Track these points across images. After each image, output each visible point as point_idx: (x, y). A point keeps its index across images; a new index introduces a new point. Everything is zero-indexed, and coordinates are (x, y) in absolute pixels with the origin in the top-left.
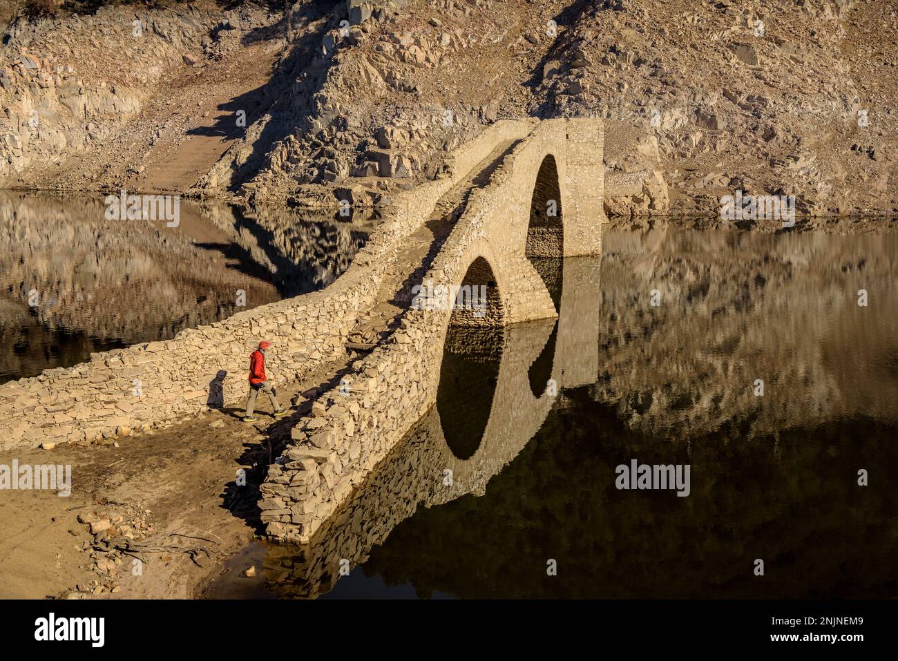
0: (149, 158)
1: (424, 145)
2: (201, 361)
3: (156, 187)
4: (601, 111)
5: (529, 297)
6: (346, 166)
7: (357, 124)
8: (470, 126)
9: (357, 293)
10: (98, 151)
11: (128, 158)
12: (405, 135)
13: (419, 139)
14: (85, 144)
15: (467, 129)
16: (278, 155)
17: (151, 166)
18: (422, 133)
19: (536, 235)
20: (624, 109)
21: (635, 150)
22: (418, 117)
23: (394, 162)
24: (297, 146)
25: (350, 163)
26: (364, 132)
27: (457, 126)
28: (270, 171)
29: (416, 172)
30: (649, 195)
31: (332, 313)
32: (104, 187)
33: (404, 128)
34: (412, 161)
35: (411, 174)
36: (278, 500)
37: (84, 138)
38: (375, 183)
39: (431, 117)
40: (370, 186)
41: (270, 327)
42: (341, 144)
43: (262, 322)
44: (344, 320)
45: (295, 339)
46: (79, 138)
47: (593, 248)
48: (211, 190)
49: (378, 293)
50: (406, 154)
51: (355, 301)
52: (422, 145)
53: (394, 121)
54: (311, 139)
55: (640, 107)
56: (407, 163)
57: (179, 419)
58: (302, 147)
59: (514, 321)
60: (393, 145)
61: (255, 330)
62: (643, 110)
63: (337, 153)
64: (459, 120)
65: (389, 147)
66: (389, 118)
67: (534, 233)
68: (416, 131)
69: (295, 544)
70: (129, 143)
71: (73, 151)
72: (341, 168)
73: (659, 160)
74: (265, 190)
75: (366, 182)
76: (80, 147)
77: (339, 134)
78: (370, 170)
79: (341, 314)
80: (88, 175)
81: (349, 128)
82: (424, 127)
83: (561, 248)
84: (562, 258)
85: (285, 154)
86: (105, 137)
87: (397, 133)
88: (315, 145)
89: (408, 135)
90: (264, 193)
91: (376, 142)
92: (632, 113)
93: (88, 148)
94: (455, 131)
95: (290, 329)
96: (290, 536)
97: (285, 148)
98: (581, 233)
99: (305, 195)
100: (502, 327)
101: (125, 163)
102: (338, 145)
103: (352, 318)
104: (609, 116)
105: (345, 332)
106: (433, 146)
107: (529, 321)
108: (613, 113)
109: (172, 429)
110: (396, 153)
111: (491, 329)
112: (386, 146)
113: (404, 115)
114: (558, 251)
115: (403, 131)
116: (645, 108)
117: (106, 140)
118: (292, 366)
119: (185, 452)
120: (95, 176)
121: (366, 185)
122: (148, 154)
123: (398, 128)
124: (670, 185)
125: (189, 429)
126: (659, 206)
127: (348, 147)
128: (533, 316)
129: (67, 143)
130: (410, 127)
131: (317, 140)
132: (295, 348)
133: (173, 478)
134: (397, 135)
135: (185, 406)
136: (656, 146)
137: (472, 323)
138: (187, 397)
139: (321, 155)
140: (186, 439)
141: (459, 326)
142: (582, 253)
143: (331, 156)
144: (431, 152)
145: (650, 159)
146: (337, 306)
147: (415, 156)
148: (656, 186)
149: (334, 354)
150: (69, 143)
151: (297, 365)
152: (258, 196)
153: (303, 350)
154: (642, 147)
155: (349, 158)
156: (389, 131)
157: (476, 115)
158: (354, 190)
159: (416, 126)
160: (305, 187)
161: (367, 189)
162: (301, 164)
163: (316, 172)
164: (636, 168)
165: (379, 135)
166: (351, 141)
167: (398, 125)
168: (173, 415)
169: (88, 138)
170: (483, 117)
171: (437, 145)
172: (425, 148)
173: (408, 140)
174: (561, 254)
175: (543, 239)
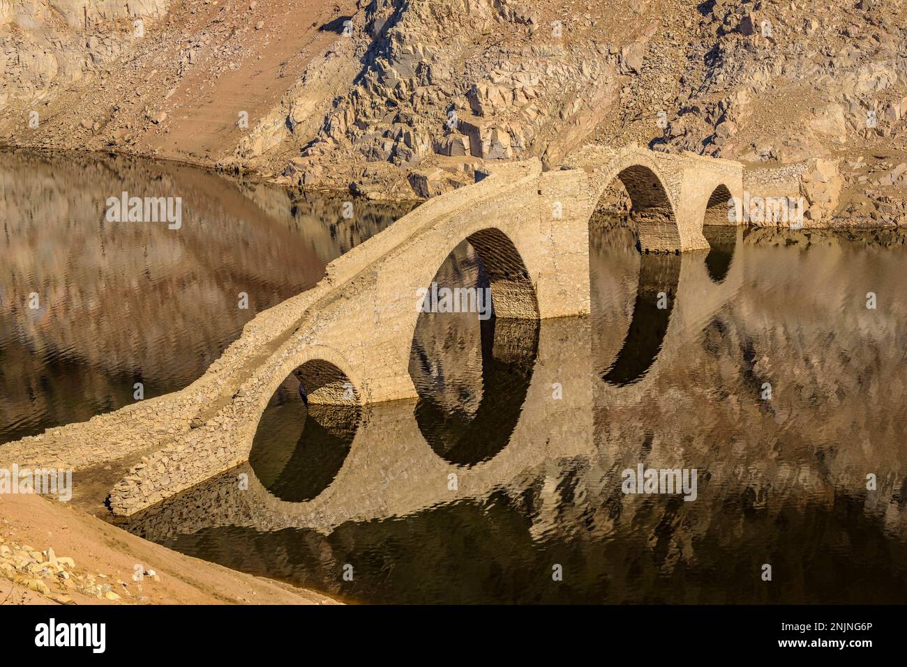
0: (173, 98)
1: (531, 111)
2: (102, 434)
3: (181, 149)
4: (772, 65)
5: (389, 382)
6: (427, 138)
7: (447, 75)
8: (602, 79)
9: (200, 393)
10: (104, 82)
11: (144, 98)
12: (506, 96)
13: (526, 101)
14: (85, 70)
15: (595, 83)
16: (341, 116)
17: (177, 113)
18: (530, 92)
19: (511, 295)
20: (806, 62)
21: (802, 129)
22: (527, 67)
23: (486, 137)
24: (367, 103)
25: (431, 135)
26: (453, 87)
27: (583, 79)
28: (330, 140)
29: (518, 150)
30: (807, 198)
31: (182, 406)
32: (111, 144)
33: (506, 84)
34: (512, 135)
35: (510, 153)
36: (117, 498)
37: (82, 61)
38: (461, 167)
39: (547, 66)
40: (454, 170)
41: (143, 415)
42: (423, 104)
43: (138, 412)
44: (190, 410)
45: (158, 422)
46: (76, 61)
47: (581, 308)
48: (254, 161)
49: (223, 390)
50: (503, 126)
51: (199, 399)
52: (528, 110)
53: (493, 74)
54: (386, 95)
55: (829, 59)
56: (504, 139)
57: (90, 465)
58: (374, 106)
59: (374, 401)
60: (486, 110)
61: (134, 417)
62: (831, 64)
63: (415, 117)
64: (587, 71)
65: (482, 115)
66: (489, 67)
67: (508, 293)
68: (522, 90)
69: (124, 517)
70: (147, 70)
71: (66, 83)
72: (419, 141)
73: (843, 140)
74: (318, 170)
75: (449, 165)
76: (78, 75)
77: (420, 91)
78: (455, 147)
79: (188, 406)
80: (88, 123)
81: (433, 81)
82: (535, 82)
83: (536, 309)
84: (540, 320)
85: (351, 115)
86: (113, 58)
87: (494, 93)
88: (390, 103)
89: (509, 96)
90: (318, 174)
91: (467, 106)
92: (817, 67)
93: (89, 77)
94: (578, 88)
95: (155, 416)
96: (122, 514)
97: (351, 105)
98: (563, 293)
99: (371, 180)
100: (361, 407)
101: (141, 105)
102: (419, 106)
103: (196, 408)
104: (783, 72)
105: (191, 417)
106: (545, 111)
107: (389, 401)
108: (789, 68)
109: (85, 469)
110: (489, 124)
111: (353, 407)
112: (477, 112)
113: (507, 65)
114: (535, 313)
115: (503, 89)
116: (835, 61)
117: (114, 63)
118: (157, 437)
119: (89, 480)
120: (97, 126)
121: (448, 170)
122: (172, 92)
123: (497, 85)
124: (847, 180)
125: (93, 470)
126: (816, 213)
127: (432, 110)
128: (393, 397)
129: (59, 69)
130: (513, 84)
131: (393, 97)
132: (157, 427)
133: (80, 491)
134: (493, 96)
135: (94, 458)
136: (842, 119)
137: (338, 403)
138: (95, 453)
139: (397, 119)
140: (90, 474)
141: (329, 405)
142: (567, 314)
143: (410, 124)
144: (541, 121)
145: (826, 140)
146: (185, 401)
147: (516, 128)
148: (818, 185)
149: (183, 430)
150: (60, 69)
151: (160, 437)
152: (310, 181)
153: (163, 428)
154: (819, 122)
155: (431, 127)
156: (483, 91)
157: (613, 61)
158: (430, 178)
159: (524, 82)
160: (372, 168)
161: (449, 175)
162: (371, 131)
163: (389, 144)
164: (798, 156)
165: (472, 95)
166: (436, 100)
167: (497, 80)
168: (87, 463)
169: (90, 61)
170: (623, 65)
171: (551, 110)
172: (534, 115)
173: (509, 104)
174: (538, 315)
175: (519, 300)
